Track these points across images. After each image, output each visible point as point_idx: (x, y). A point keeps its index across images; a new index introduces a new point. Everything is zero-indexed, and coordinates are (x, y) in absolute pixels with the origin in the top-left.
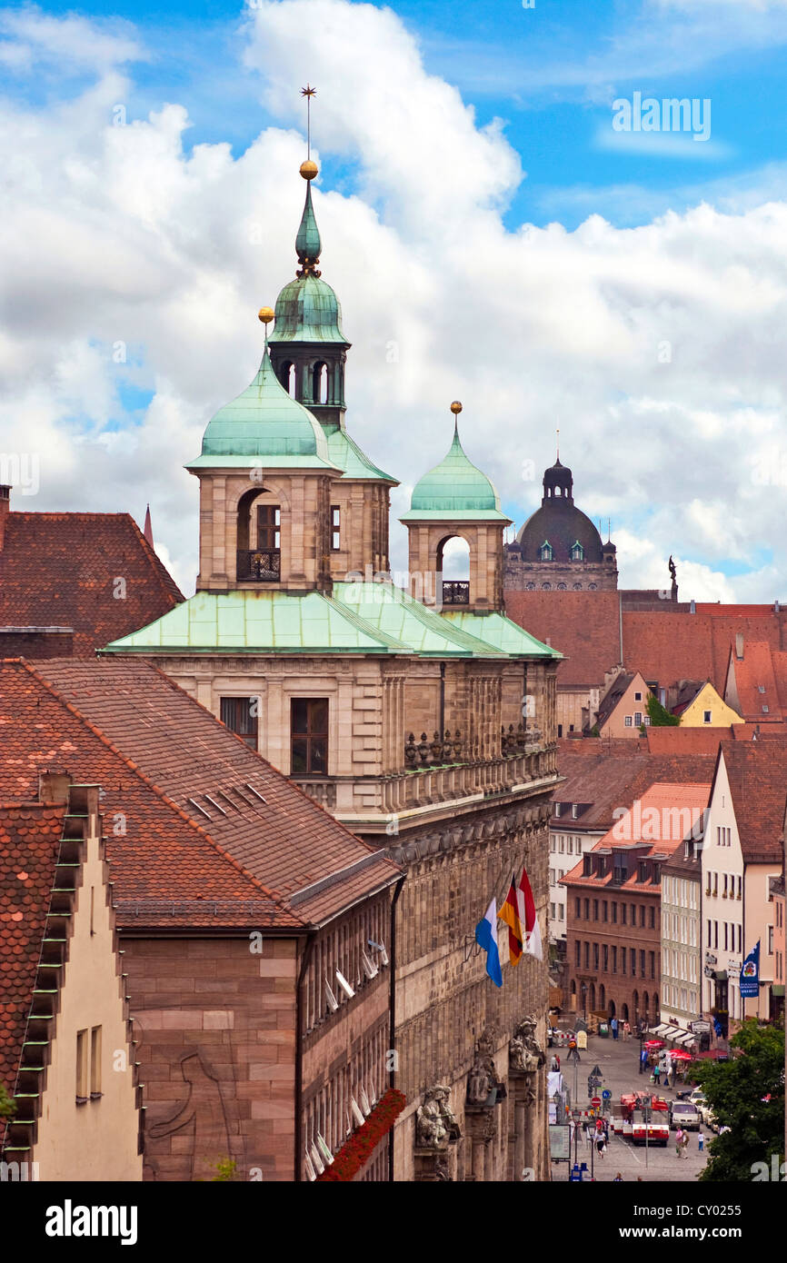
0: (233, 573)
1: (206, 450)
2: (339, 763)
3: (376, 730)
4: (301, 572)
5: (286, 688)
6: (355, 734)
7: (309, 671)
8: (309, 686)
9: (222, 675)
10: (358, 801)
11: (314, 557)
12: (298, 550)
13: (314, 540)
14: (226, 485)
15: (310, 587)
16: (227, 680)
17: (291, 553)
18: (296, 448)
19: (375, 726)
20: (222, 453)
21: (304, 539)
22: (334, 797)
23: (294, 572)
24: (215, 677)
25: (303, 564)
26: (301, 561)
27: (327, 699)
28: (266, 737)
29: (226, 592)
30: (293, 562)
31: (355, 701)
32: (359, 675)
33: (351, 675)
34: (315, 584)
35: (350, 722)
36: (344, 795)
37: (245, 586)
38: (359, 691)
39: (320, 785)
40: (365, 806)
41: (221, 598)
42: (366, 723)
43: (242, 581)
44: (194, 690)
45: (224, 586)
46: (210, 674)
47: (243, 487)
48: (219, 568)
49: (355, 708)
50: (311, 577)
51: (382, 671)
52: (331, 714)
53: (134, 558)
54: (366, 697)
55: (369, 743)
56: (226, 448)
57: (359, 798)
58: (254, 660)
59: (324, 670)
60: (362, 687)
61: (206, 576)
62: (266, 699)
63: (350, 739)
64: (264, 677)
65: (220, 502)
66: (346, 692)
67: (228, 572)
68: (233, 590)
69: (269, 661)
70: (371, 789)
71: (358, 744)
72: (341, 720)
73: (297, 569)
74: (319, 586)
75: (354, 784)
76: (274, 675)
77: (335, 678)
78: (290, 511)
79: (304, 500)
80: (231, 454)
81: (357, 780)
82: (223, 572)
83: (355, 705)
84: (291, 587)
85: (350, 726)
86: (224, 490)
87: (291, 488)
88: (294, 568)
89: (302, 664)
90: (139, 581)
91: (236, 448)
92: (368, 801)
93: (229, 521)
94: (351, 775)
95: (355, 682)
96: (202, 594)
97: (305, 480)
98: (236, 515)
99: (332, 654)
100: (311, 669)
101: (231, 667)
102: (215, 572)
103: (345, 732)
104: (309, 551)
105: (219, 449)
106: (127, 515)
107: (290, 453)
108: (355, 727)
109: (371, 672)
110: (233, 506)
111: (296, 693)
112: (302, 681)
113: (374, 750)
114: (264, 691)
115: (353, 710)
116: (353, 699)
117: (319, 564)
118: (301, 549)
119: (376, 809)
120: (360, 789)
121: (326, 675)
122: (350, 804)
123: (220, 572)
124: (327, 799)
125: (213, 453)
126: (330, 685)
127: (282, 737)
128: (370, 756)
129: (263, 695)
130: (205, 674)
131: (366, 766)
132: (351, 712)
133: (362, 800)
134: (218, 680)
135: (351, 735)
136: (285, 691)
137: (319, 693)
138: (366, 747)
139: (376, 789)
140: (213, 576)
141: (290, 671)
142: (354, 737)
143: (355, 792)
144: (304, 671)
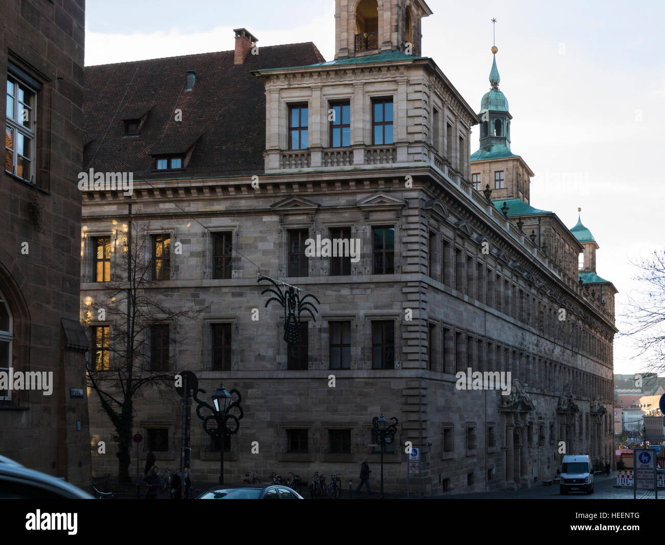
0: (352, 47)
2: (399, 134)
4: (389, 40)
6: (409, 115)
7: (379, 77)
8: (381, 88)
9: (327, 84)
10: (411, 156)
11: (398, 32)
12: (388, 28)
13: (397, 21)
15: (395, 49)
16: (330, 88)
17: (383, 29)
19: (421, 110)
21: (391, 21)
22: (396, 156)
23: (385, 41)
24: (323, 86)
25: (391, 36)
26: (389, 34)
30: (385, 35)
31: (408, 95)
32: (411, 78)
33: (406, 78)
35: (406, 108)
36: (402, 155)
37: (360, 55)
38: (411, 89)
40: (415, 161)
42: (415, 108)
43: (358, 53)
46: (319, 84)
48: (344, 45)
49: (409, 99)
50: (395, 44)
52: (395, 106)
54: (415, 92)
55: (417, 120)
57: (412, 156)
59: (389, 76)
60: (413, 86)
62: (355, 98)
63: (405, 119)
64: (352, 84)
65: (345, 6)
66: (402, 88)
67: (349, 48)
68: (352, 57)
70: (419, 150)
71: (411, 121)
72: (400, 107)
75: (408, 147)
76: (359, 81)
77: (395, 81)
78: (383, 5)
81: (410, 144)
82: (346, 47)
83: (408, 97)
85: (406, 110)
88: (385, 39)
92: (417, 157)
93: (350, 17)
94: (406, 141)
95: (408, 83)
101: (332, 79)
102: (342, 47)
103: (403, 114)
104: (394, 28)
106: (311, 43)
108: (408, 111)
109: (420, 75)
111: (372, 94)
112: (376, 85)
113: (421, 124)
114: (353, 93)
115: (408, 100)
116: (407, 94)
117: (401, 36)
119: (422, 162)
120: (412, 150)
121: (390, 79)
122: (406, 159)
123: (344, 47)
124: (392, 158)
126: (392, 86)
128: (419, 129)
129: (352, 95)
130: (317, 84)
131: (416, 135)
132: (406, 101)
133: (414, 157)
134: (325, 88)
135: (406, 116)
136: (367, 92)
137: (386, 92)
138: (416, 123)
139: (423, 149)
140: (341, 49)
141: (368, 78)
142: (408, 117)
143: (409, 152)
144: (377, 77)
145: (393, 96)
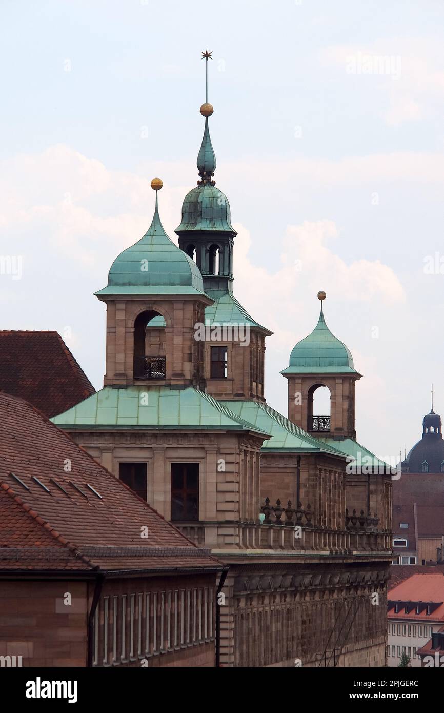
0: (130, 373)
1: (111, 282)
2: (207, 510)
3: (235, 487)
4: (181, 372)
5: (167, 456)
6: (219, 489)
7: (184, 443)
8: (185, 455)
9: (121, 446)
10: (221, 540)
11: (190, 361)
12: (178, 356)
13: (190, 349)
14: (126, 308)
15: (187, 383)
16: (124, 450)
17: (173, 358)
18: (178, 281)
19: (234, 484)
20: (124, 285)
21: (183, 347)
22: (203, 537)
23: (175, 372)
24: (115, 447)
25: (182, 367)
26: (181, 364)
27: (198, 465)
28: (153, 493)
29: (125, 387)
30: (175, 365)
32: (222, 446)
33: (216, 446)
34: (191, 381)
35: (215, 481)
36: (211, 537)
37: (139, 383)
39: (192, 528)
40: (226, 544)
41: (121, 391)
42: (227, 482)
43: (138, 379)
44: (99, 457)
45: (124, 383)
46: (111, 445)
47: (139, 309)
48: (121, 369)
50: (188, 376)
51: (240, 444)
52: (201, 476)
53: (60, 364)
54: (227, 463)
55: (229, 497)
56: (126, 281)
57: (222, 538)
58: (144, 435)
59: (196, 443)
60: (225, 456)
61: (111, 375)
62: (153, 463)
63: (215, 494)
64: (151, 448)
65: (121, 320)
66: (211, 459)
67: (126, 372)
68: (130, 386)
69: (155, 435)
70: (231, 531)
71: (221, 497)
72: (208, 481)
73: (178, 369)
74: (194, 382)
75: (218, 527)
76: (159, 446)
77: (203, 448)
78: (173, 327)
79: (183, 319)
80: (129, 285)
81: (220, 524)
82: (123, 372)
84: (173, 383)
85: (215, 484)
86: (124, 312)
87: (173, 310)
88: (175, 369)
89: (179, 438)
90: (63, 380)
91: (133, 282)
92: (228, 540)
93: (127, 335)
94: (216, 520)
95: (219, 452)
96: (107, 389)
97: (184, 304)
98: (133, 330)
99: (201, 430)
100: (186, 442)
101: (126, 440)
102: (118, 372)
103: (211, 488)
104: (186, 356)
105: (121, 282)
106: (55, 332)
107: (173, 284)
108: (218, 484)
109: (231, 444)
110: (131, 323)
111: (175, 460)
112: (179, 451)
113: (233, 502)
114: (151, 458)
116: (217, 464)
117: (194, 366)
118: (181, 355)
119: (234, 545)
120: (222, 531)
121: (197, 446)
122: (215, 542)
123: (121, 372)
124: (198, 539)
125: (117, 284)
126: (199, 454)
127: (165, 492)
128: (230, 506)
129: (150, 461)
130: (108, 445)
131: (227, 514)
132: (216, 474)
133: (224, 539)
134: (117, 450)
135: (216, 491)
136: (167, 458)
137: (192, 460)
138: (226, 500)
139: (235, 531)
140: (116, 375)
141: (170, 443)
142: (218, 492)
143: (219, 534)
144: (181, 443)
145: (199, 464)
